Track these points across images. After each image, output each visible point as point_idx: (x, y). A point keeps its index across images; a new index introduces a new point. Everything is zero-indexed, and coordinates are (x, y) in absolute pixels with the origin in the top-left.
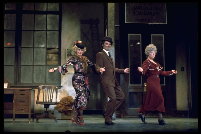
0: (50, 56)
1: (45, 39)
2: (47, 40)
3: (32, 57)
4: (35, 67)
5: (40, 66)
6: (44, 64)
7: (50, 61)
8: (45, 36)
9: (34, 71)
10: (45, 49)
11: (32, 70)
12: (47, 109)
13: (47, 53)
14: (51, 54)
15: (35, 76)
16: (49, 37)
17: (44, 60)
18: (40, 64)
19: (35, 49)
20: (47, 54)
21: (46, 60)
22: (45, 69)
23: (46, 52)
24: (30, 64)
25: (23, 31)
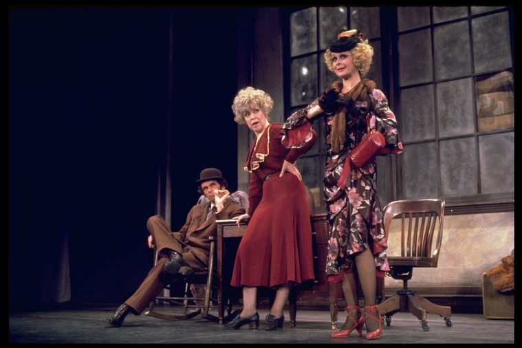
0: (488, 99)
1: (468, 46)
2: (475, 50)
3: (433, 114)
4: (442, 143)
5: (457, 140)
6: (470, 130)
7: (488, 119)
8: (466, 37)
9: (443, 158)
10: (470, 80)
11: (434, 155)
12: (405, 283)
13: (477, 94)
14: (489, 92)
15: (444, 174)
16: (478, 37)
17: (470, 118)
18: (458, 131)
19: (440, 86)
20: (479, 95)
21: (476, 117)
22: (474, 146)
23: (474, 88)
24: (428, 137)
25: (401, 37)
